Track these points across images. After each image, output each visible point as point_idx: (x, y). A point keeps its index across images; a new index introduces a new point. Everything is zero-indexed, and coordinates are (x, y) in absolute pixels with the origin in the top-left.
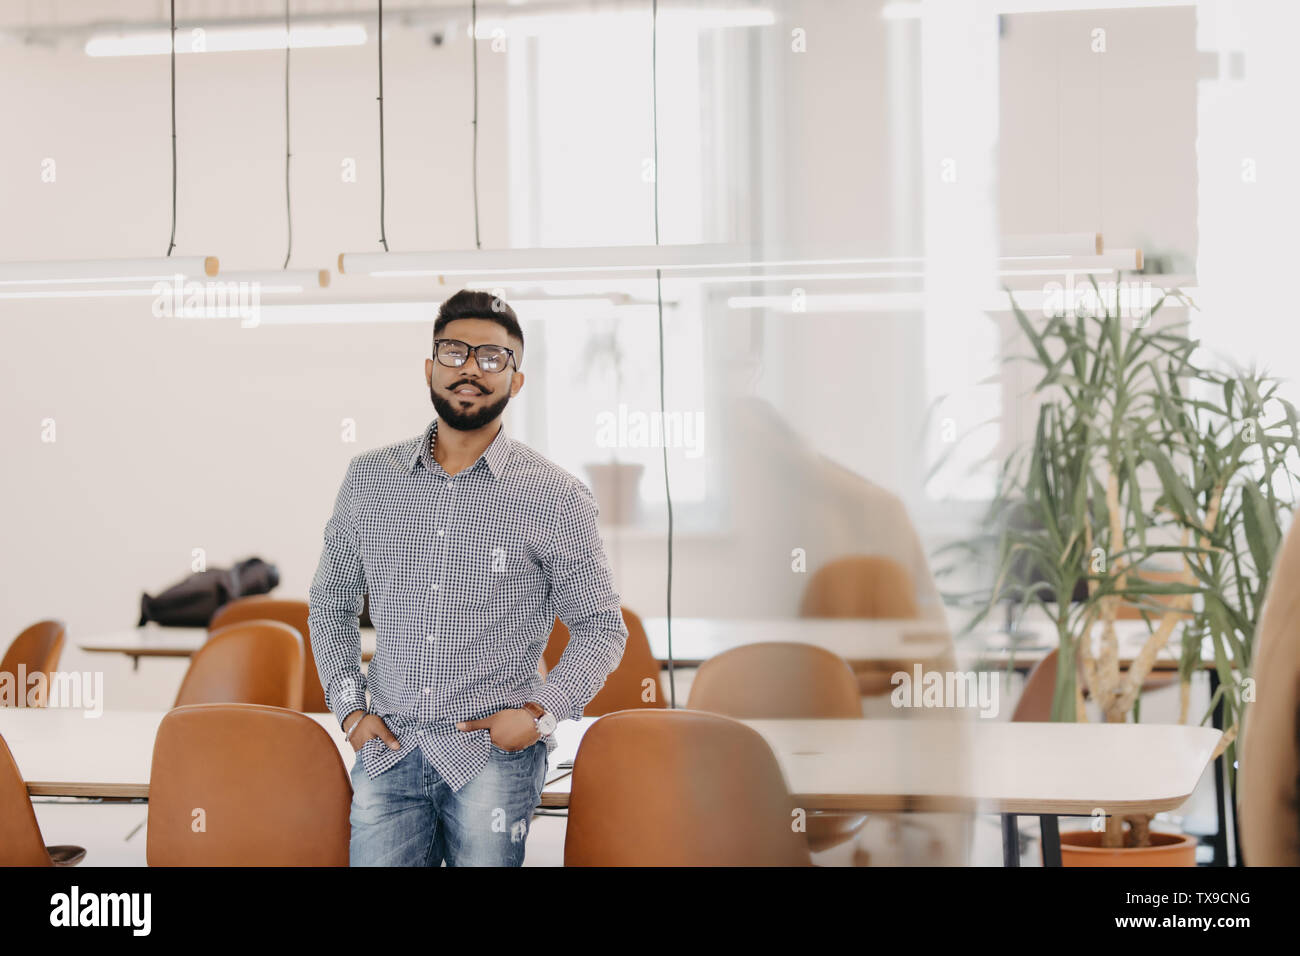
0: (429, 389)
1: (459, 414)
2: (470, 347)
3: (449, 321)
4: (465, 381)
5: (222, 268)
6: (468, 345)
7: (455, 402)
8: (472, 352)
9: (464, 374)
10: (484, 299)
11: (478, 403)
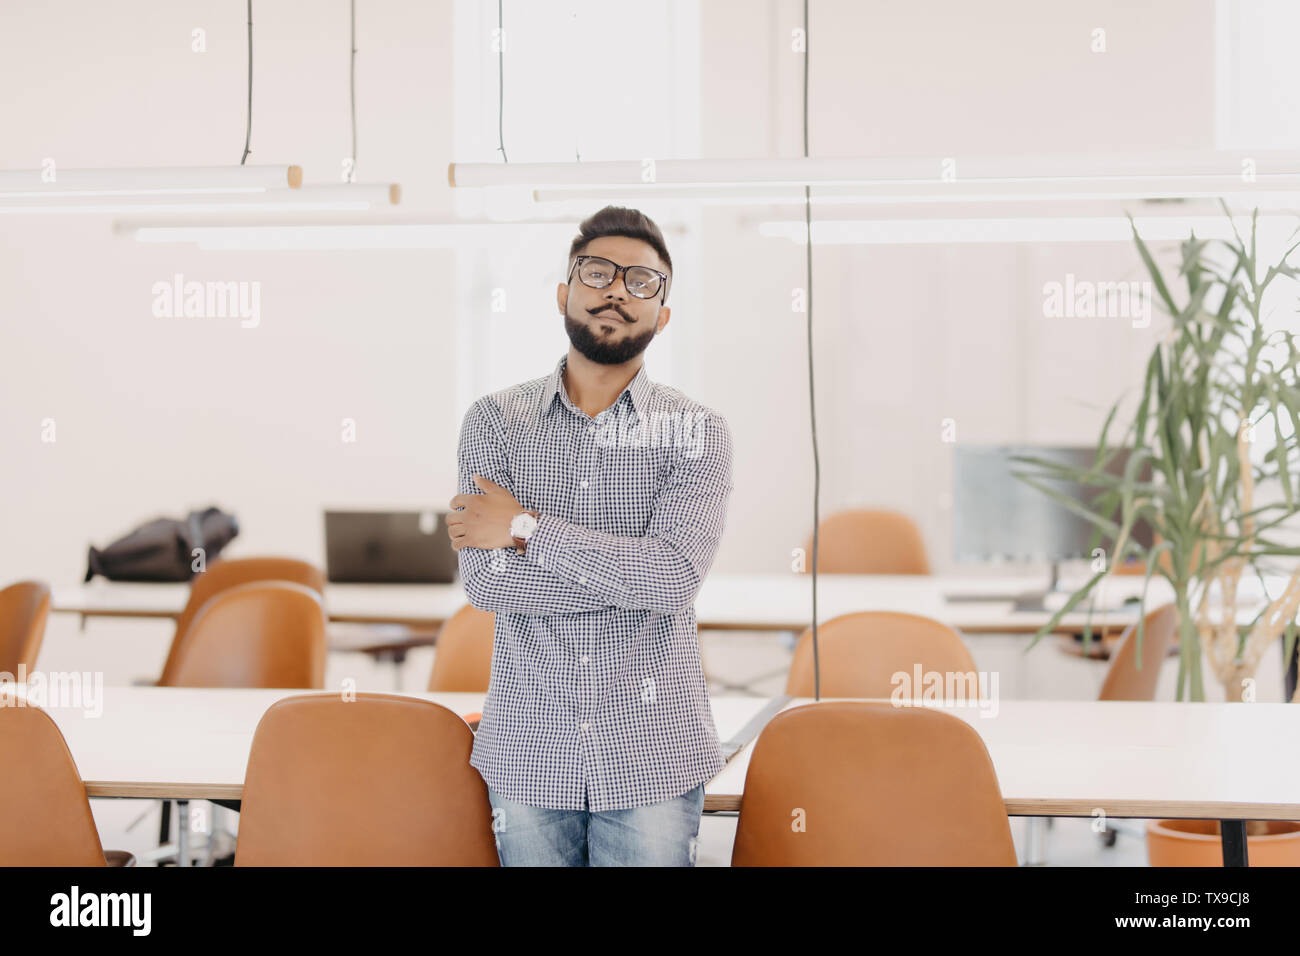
0: (563, 317)
1: (599, 342)
2: (617, 266)
3: (593, 238)
4: (609, 306)
5: (306, 179)
6: (615, 265)
7: (596, 327)
8: (622, 272)
9: (610, 297)
10: (635, 217)
11: (620, 333)
